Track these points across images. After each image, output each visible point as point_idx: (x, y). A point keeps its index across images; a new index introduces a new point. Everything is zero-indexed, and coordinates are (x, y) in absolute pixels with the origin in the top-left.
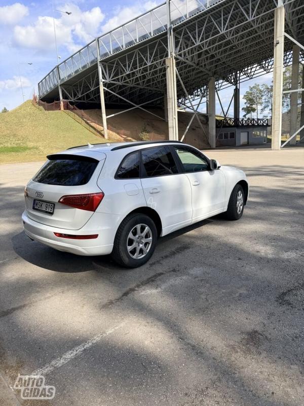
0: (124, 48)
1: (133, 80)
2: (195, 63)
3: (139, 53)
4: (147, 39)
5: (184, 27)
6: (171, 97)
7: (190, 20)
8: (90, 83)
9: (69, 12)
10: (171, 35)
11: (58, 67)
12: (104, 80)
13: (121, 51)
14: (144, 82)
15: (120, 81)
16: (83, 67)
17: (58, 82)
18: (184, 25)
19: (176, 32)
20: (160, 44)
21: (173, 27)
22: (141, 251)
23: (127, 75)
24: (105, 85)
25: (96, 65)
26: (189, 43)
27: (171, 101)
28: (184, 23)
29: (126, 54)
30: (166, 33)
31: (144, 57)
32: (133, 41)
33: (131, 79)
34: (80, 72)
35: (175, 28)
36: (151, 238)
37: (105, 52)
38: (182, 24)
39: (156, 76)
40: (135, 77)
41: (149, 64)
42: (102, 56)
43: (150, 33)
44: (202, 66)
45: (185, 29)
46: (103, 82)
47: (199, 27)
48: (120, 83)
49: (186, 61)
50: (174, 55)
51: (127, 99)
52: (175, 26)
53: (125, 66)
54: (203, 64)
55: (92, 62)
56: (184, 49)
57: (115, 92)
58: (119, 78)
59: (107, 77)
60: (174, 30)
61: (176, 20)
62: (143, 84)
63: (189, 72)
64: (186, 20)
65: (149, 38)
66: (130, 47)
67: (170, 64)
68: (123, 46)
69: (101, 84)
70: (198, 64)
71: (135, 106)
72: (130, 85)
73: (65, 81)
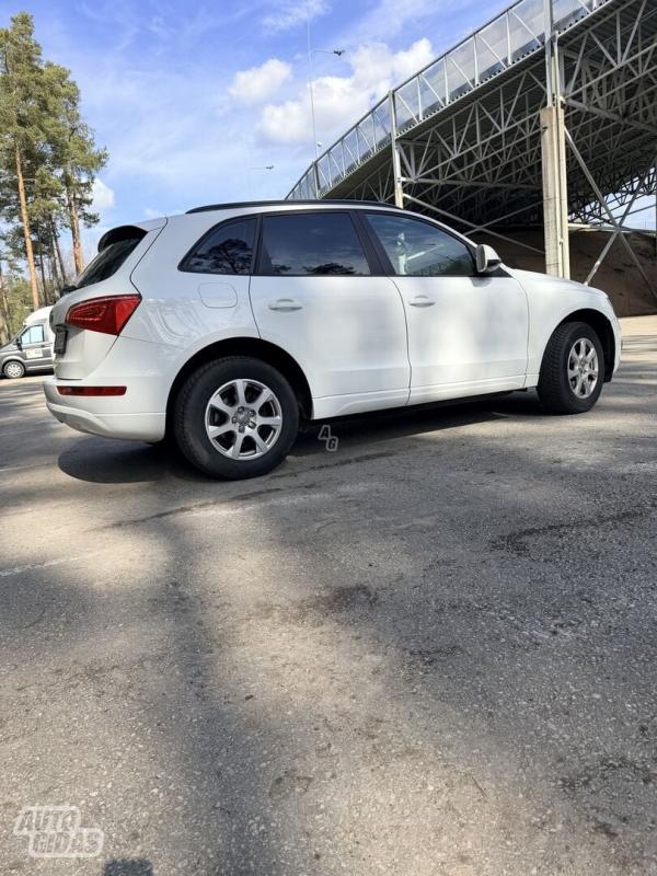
0: (448, 103)
1: (469, 169)
2: (617, 112)
3: (480, 109)
4: (498, 74)
5: (586, 33)
6: (551, 196)
7: (600, 13)
8: (377, 190)
9: (339, 50)
10: (552, 54)
11: (315, 165)
12: (404, 179)
13: (441, 110)
14: (495, 172)
15: (440, 175)
16: (363, 158)
17: (315, 195)
18: (584, 26)
19: (566, 46)
20: (529, 81)
21: (558, 36)
22: (249, 444)
23: (454, 161)
24: (407, 188)
25: (390, 148)
26: (601, 67)
27: (552, 205)
28: (587, 21)
29: (453, 116)
30: (542, 54)
31: (494, 116)
32: (467, 84)
33: (466, 168)
34: (358, 167)
35: (564, 36)
36: (279, 418)
37: (407, 118)
38: (582, 25)
39: (522, 155)
40: (474, 164)
41: (503, 130)
42: (400, 129)
43: (506, 61)
44: (637, 118)
45: (589, 36)
46: (403, 183)
47: (623, 25)
48: (440, 182)
49: (595, 110)
50: (561, 99)
51: (459, 216)
52: (563, 33)
53: (450, 143)
54: (640, 111)
55: (381, 144)
56: (588, 81)
57: (430, 203)
58: (437, 170)
59: (412, 171)
60: (562, 42)
61: (566, 20)
62: (494, 176)
63: (604, 135)
64: (591, 14)
65: (503, 71)
66: (460, 98)
67: (551, 122)
68: (444, 100)
69: (398, 186)
70: (626, 115)
71: (474, 228)
72: (464, 183)
73: (329, 190)
